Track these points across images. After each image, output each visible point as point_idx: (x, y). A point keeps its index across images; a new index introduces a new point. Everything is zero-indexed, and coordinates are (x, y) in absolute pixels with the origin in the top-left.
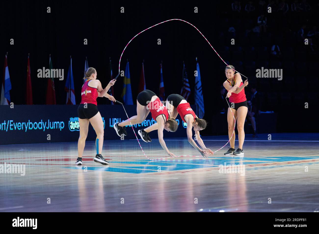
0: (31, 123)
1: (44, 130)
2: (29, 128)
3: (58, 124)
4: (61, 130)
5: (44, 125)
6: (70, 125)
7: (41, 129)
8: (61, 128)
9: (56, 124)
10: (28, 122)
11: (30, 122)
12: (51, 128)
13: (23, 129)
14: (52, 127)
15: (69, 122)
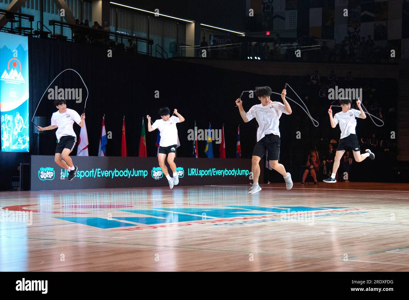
0: (118, 171)
1: (129, 177)
2: (116, 175)
3: (142, 172)
4: (144, 177)
5: (130, 173)
6: (153, 173)
7: (126, 176)
8: (145, 175)
9: (140, 172)
10: (115, 170)
11: (116, 170)
12: (136, 176)
13: (109, 176)
14: (136, 174)
15: (152, 171)
